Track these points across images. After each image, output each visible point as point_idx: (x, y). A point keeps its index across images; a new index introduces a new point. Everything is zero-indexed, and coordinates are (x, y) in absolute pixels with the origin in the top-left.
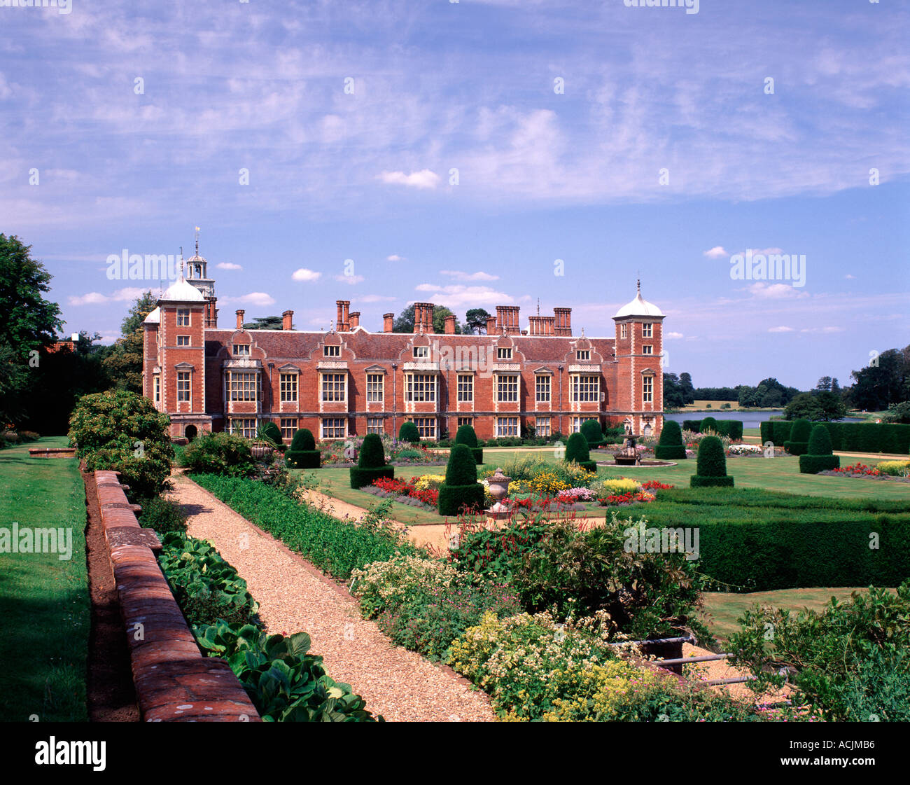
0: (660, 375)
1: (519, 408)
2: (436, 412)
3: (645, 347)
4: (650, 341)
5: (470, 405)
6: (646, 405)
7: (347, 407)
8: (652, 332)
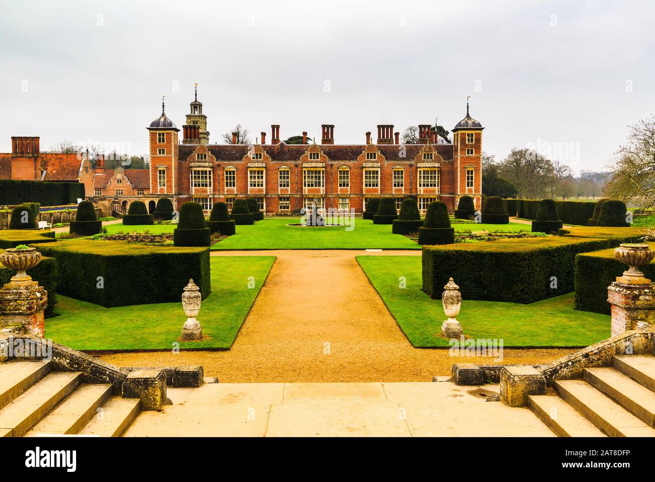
0: (480, 169)
1: (379, 192)
2: (322, 193)
3: (468, 150)
4: (472, 146)
5: (347, 189)
6: (468, 189)
7: (264, 191)
8: (474, 140)
